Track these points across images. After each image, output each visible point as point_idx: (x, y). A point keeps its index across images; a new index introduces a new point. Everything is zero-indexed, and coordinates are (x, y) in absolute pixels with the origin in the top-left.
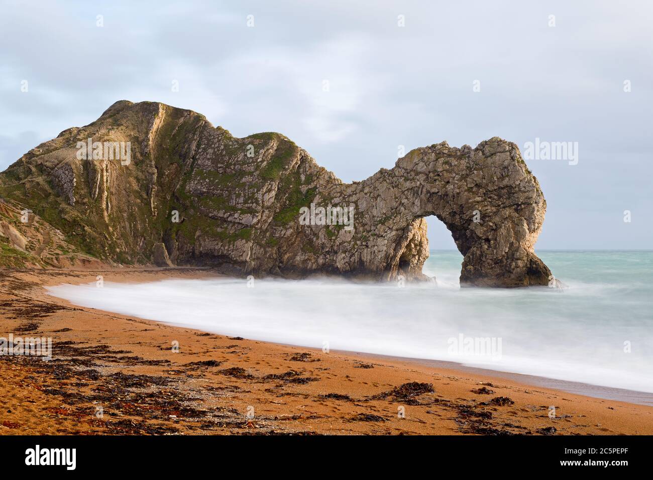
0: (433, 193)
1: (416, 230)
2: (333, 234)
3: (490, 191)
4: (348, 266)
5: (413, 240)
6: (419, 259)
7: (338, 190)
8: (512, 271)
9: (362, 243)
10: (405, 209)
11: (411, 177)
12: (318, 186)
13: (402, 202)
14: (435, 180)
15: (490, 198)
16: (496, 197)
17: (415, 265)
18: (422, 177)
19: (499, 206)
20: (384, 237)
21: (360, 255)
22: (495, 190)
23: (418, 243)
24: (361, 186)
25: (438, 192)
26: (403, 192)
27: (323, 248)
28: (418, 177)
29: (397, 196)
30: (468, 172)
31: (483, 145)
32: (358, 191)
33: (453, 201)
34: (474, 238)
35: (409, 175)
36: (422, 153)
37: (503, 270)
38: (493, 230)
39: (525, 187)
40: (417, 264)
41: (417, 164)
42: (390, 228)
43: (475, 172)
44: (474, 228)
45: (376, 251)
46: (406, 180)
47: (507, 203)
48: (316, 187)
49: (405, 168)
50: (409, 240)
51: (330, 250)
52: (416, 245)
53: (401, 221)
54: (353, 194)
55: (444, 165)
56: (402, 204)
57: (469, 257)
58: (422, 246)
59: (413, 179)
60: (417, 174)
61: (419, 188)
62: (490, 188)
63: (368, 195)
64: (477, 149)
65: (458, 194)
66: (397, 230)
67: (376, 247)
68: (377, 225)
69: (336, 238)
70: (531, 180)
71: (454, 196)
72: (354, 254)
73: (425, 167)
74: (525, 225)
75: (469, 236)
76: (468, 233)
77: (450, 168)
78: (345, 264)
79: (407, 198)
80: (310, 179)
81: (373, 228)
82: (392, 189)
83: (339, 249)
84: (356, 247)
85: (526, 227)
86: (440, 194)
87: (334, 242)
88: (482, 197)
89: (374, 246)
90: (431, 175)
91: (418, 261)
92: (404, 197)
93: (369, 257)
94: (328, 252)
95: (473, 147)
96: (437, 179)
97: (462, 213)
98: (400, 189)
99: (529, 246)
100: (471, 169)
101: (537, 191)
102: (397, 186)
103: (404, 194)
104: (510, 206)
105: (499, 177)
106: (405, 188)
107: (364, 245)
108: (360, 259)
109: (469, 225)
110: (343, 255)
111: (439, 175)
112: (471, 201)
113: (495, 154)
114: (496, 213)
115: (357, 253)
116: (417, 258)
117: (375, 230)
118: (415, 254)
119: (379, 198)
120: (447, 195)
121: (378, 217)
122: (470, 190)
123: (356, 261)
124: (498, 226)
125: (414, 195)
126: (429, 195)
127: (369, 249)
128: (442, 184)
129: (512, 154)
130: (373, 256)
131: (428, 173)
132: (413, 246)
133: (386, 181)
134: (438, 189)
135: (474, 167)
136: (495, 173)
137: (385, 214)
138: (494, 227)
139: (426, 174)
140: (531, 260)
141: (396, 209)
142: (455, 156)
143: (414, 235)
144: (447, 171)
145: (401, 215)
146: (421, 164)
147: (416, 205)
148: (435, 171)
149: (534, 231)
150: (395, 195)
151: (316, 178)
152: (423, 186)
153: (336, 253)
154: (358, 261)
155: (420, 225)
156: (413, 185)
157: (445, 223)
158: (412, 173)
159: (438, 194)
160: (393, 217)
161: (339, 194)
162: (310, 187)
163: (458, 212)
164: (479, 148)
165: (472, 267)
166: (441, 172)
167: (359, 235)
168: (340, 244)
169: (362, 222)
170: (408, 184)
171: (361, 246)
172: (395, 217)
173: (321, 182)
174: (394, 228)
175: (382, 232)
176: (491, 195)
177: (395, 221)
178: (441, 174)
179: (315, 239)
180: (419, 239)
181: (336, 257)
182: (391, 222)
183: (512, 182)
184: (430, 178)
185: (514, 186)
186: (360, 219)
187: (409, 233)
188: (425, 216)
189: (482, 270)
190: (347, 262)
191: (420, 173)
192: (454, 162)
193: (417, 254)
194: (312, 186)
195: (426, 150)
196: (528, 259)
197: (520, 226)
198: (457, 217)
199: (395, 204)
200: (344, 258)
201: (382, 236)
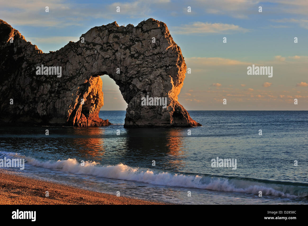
0: (106, 58)
1: (94, 86)
2: (35, 89)
3: (147, 57)
4: (45, 112)
5: (92, 93)
6: (96, 107)
7: (40, 58)
8: (162, 114)
9: (55, 95)
10: (86, 70)
11: (91, 48)
12: (25, 55)
13: (84, 65)
14: (108, 50)
15: (147, 61)
16: (151, 61)
17: (93, 111)
18: (98, 47)
19: (153, 67)
20: (71, 90)
21: (54, 104)
22: (150, 56)
23: (96, 96)
24: (55, 54)
25: (110, 58)
26: (85, 58)
27: (28, 99)
28: (95, 47)
29: (80, 61)
30: (131, 43)
31: (142, 24)
32: (53, 58)
33: (120, 64)
34: (135, 91)
35: (89, 45)
36: (98, 30)
37: (156, 113)
38: (149, 84)
39: (171, 54)
40: (95, 110)
41: (95, 38)
42: (75, 84)
43: (136, 43)
44: (135, 83)
45: (65, 101)
46: (87, 49)
47: (159, 64)
48: (24, 56)
49: (87, 41)
50: (89, 93)
51: (33, 101)
52: (94, 97)
53: (83, 78)
54: (50, 60)
55: (114, 39)
56: (84, 66)
57: (132, 104)
58: (98, 98)
59: (92, 48)
60: (95, 45)
61: (96, 55)
62: (147, 54)
63: (60, 60)
64: (137, 27)
65: (124, 58)
66: (80, 85)
67: (65, 98)
68: (66, 82)
69: (38, 92)
70: (176, 48)
71: (121, 60)
72: (49, 103)
73: (101, 40)
74: (172, 80)
75: (131, 89)
76: (131, 87)
77: (119, 41)
78: (43, 110)
79: (87, 62)
80: (20, 51)
81: (63, 84)
82: (77, 56)
83: (39, 100)
84: (51, 98)
85: (172, 82)
86: (111, 59)
87: (36, 95)
88: (141, 61)
89: (64, 97)
90: (105, 45)
91: (95, 108)
92: (86, 62)
93: (60, 105)
94: (31, 102)
95: (135, 26)
96: (109, 48)
97: (127, 72)
98: (83, 56)
99: (174, 96)
100: (133, 41)
101: (180, 56)
102: (80, 54)
103: (86, 60)
104: (161, 67)
105: (153, 46)
106: (86, 55)
107: (56, 97)
108: (54, 106)
109: (132, 81)
110: (42, 104)
111: (110, 46)
112: (133, 64)
113: (150, 30)
114: (150, 73)
115: (52, 102)
116: (95, 105)
117: (64, 86)
118: (94, 103)
119: (68, 63)
120: (116, 60)
121: (67, 76)
122: (132, 56)
123: (51, 108)
124: (152, 82)
125: (92, 60)
126: (103, 60)
127: (60, 100)
128: (113, 52)
129: (162, 31)
130: (63, 104)
131: (102, 44)
132: (92, 97)
133: (72, 50)
134: (109, 55)
135: (136, 39)
136: (150, 44)
137: (72, 74)
138: (150, 82)
139: (102, 45)
140: (175, 106)
141: (80, 70)
142: (122, 32)
143: (93, 89)
144: (117, 43)
145: (83, 75)
146: (98, 38)
147: (94, 67)
148: (108, 43)
149: (178, 85)
150: (79, 60)
151: (24, 50)
152: (99, 54)
153: (37, 102)
154: (52, 109)
155: (97, 82)
156: (92, 52)
157: (115, 80)
158: (91, 45)
159: (110, 59)
160: (77, 76)
161: (40, 61)
162: (20, 56)
163: (124, 72)
164: (139, 26)
165: (133, 111)
166: (112, 43)
167: (53, 90)
168: (40, 96)
169: (56, 80)
170: (88, 52)
171: (55, 97)
172: (79, 76)
173: (28, 52)
174: (78, 84)
175: (69, 87)
176: (148, 59)
177: (79, 79)
178: (112, 45)
179: (22, 93)
180: (96, 92)
181: (37, 106)
182: (76, 80)
183: (162, 50)
184: (104, 48)
185: (164, 53)
186: (54, 78)
187: (89, 88)
188: (101, 75)
189: (140, 113)
190: (44, 109)
191: (97, 44)
192: (121, 36)
193: (95, 103)
194: (22, 55)
195: (102, 28)
196: (173, 105)
197: (168, 82)
198: (123, 75)
199: (79, 66)
200: (42, 106)
201: (69, 90)
